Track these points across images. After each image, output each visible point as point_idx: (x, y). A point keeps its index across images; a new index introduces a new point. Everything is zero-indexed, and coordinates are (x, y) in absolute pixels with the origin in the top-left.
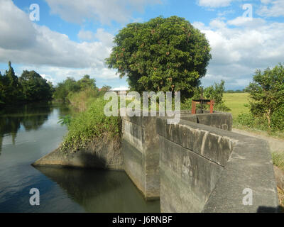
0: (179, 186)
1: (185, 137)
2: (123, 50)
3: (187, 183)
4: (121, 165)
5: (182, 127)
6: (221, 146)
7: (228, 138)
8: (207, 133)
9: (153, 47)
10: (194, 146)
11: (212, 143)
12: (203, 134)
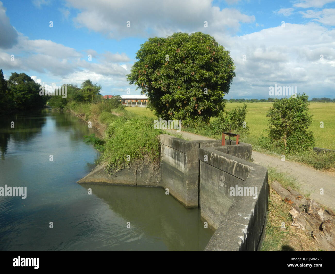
0: (217, 194)
1: (223, 163)
2: (146, 66)
3: (223, 192)
4: (160, 182)
5: (220, 157)
6: (244, 170)
7: (248, 166)
8: (236, 162)
9: (178, 66)
10: (228, 169)
11: (239, 168)
12: (234, 163)
